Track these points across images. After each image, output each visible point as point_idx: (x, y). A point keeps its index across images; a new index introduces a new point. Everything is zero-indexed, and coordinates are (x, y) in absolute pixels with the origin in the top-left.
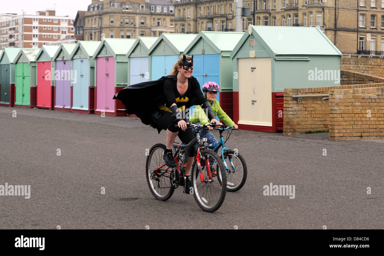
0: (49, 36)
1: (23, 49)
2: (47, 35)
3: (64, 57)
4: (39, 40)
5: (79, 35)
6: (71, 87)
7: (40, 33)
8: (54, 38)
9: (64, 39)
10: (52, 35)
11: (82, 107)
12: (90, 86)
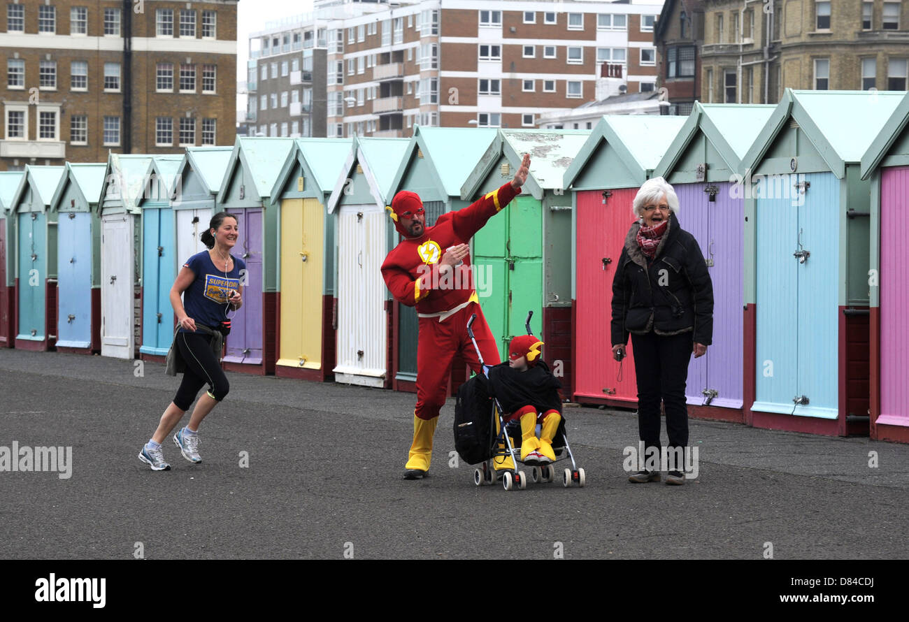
0: (549, 85)
1: (509, 134)
2: (539, 82)
3: (707, 167)
4: (505, 104)
5: (679, 80)
6: (745, 308)
7: (508, 75)
8: (569, 94)
9: (611, 100)
10: (561, 84)
11: (805, 401)
12: (844, 304)
